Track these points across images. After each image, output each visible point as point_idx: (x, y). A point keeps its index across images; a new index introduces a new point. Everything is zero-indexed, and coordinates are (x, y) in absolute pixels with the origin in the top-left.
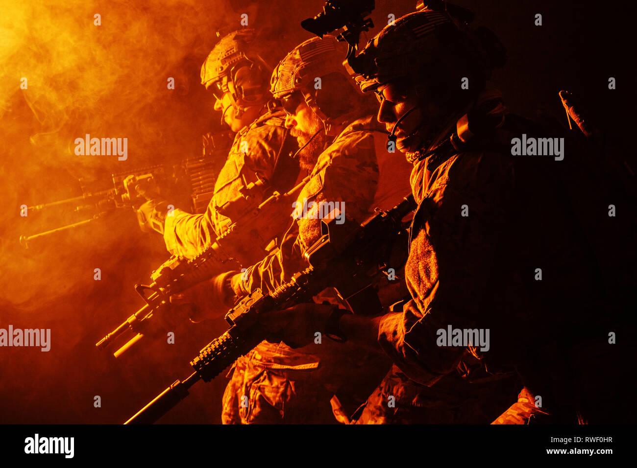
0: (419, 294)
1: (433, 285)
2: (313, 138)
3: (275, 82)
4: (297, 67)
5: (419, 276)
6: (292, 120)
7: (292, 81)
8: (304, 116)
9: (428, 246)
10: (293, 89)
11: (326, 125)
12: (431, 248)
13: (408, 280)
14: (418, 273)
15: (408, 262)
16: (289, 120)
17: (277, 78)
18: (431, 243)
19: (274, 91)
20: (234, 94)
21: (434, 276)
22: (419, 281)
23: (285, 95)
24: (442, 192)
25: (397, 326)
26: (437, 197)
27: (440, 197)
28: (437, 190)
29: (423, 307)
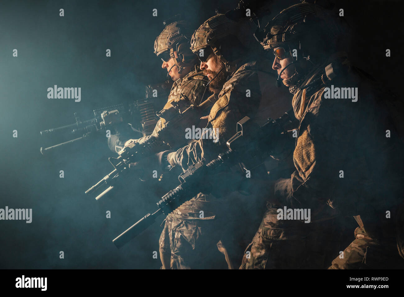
0: (302, 168)
1: (312, 164)
2: (218, 74)
3: (194, 42)
4: (208, 32)
5: (303, 158)
6: (205, 65)
7: (205, 40)
8: (213, 61)
9: (309, 141)
10: (206, 45)
11: (227, 66)
12: (311, 142)
13: (295, 160)
14: (302, 156)
15: (296, 150)
16: (202, 65)
17: (195, 40)
18: (312, 139)
19: (193, 48)
21: (312, 158)
22: (303, 160)
23: (201, 49)
24: (318, 109)
25: (287, 186)
26: (314, 112)
27: (316, 111)
28: (314, 108)
29: (305, 176)
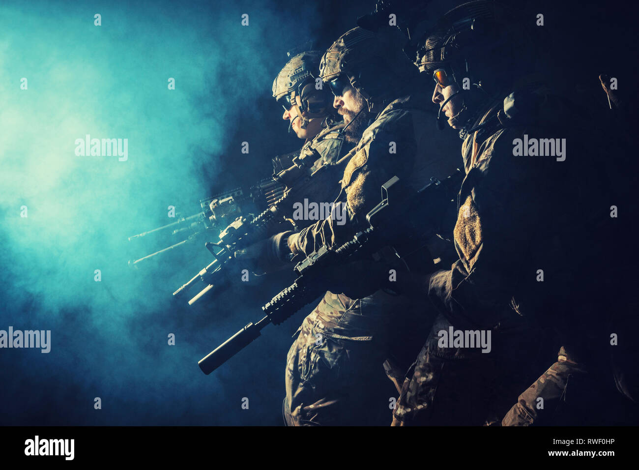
0: (465, 254)
1: (478, 247)
2: (357, 115)
3: (323, 67)
4: (342, 53)
5: (466, 239)
6: (340, 101)
7: (338, 66)
8: (350, 96)
9: (474, 212)
10: (339, 73)
11: (369, 104)
12: (476, 213)
13: (456, 242)
14: (465, 236)
15: (456, 226)
16: (337, 101)
17: (325, 64)
18: (477, 209)
19: (323, 75)
20: (300, 107)
21: (478, 239)
22: (466, 243)
23: (333, 79)
24: (488, 163)
25: (445, 282)
26: (483, 168)
27: (485, 167)
28: (483, 161)
29: (469, 267)
